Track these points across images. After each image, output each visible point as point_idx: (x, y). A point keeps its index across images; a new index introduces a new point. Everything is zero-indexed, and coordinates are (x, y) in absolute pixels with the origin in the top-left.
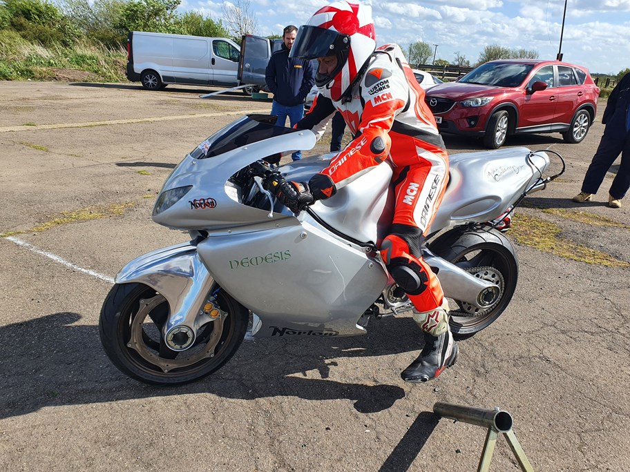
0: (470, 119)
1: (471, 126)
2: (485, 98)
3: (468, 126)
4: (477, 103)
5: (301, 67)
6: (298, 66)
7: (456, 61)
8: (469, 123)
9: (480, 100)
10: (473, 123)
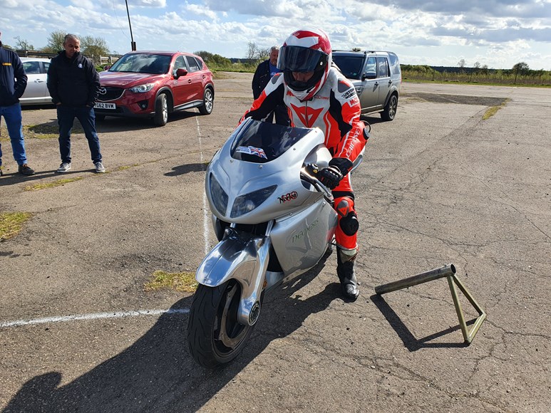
0: (141, 103)
1: (143, 109)
2: (148, 85)
3: (140, 109)
4: (143, 89)
5: (10, 64)
6: (7, 64)
7: (18, 45)
8: (141, 107)
9: (145, 86)
10: (144, 106)
